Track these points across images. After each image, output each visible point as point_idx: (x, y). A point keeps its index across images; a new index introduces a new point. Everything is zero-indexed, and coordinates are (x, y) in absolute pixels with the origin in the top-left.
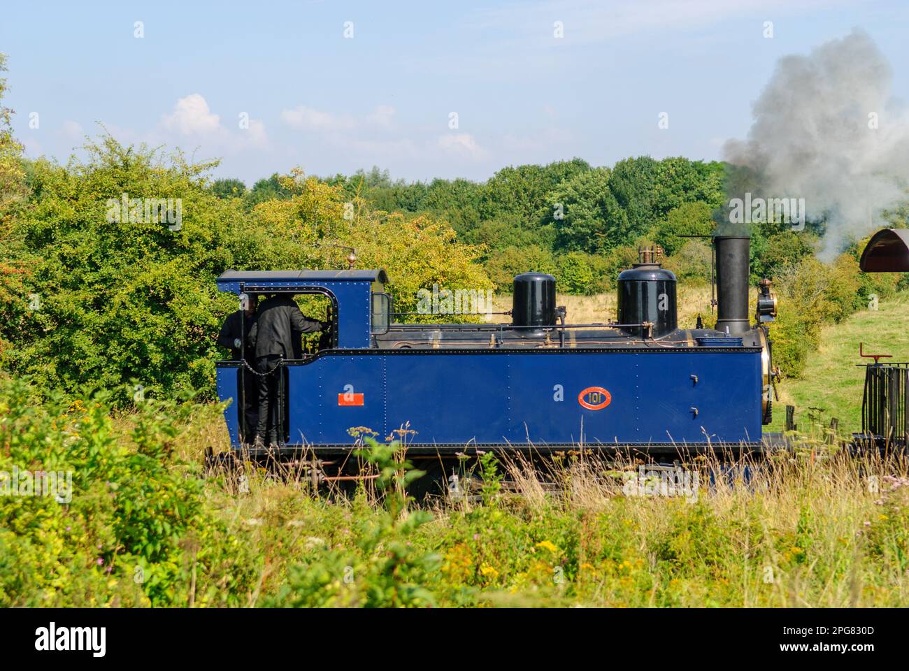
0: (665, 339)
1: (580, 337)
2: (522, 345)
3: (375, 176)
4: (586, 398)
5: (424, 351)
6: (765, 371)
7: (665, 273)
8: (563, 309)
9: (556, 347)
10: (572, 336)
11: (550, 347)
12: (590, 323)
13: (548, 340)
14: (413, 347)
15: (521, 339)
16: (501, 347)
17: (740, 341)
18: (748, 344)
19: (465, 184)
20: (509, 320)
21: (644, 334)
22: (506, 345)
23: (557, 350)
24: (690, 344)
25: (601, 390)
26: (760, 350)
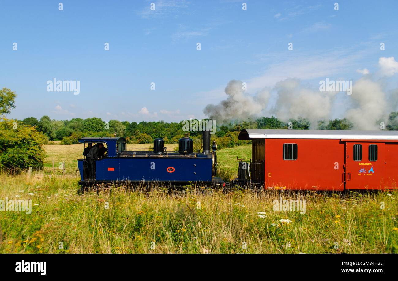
0: (190, 155)
1: (169, 154)
2: (155, 156)
3: (162, 122)
4: (169, 170)
5: (131, 157)
6: (213, 163)
7: (190, 139)
8: (166, 148)
9: (163, 157)
10: (167, 154)
11: (161, 157)
12: (172, 151)
13: (161, 155)
14: (129, 157)
15: (155, 155)
16: (150, 157)
17: (206, 156)
18: (210, 157)
19: (176, 123)
20: (153, 150)
21: (184, 154)
22: (151, 156)
23: (163, 158)
24: (195, 157)
25: (172, 168)
26: (211, 158)
